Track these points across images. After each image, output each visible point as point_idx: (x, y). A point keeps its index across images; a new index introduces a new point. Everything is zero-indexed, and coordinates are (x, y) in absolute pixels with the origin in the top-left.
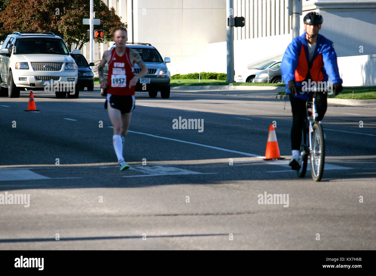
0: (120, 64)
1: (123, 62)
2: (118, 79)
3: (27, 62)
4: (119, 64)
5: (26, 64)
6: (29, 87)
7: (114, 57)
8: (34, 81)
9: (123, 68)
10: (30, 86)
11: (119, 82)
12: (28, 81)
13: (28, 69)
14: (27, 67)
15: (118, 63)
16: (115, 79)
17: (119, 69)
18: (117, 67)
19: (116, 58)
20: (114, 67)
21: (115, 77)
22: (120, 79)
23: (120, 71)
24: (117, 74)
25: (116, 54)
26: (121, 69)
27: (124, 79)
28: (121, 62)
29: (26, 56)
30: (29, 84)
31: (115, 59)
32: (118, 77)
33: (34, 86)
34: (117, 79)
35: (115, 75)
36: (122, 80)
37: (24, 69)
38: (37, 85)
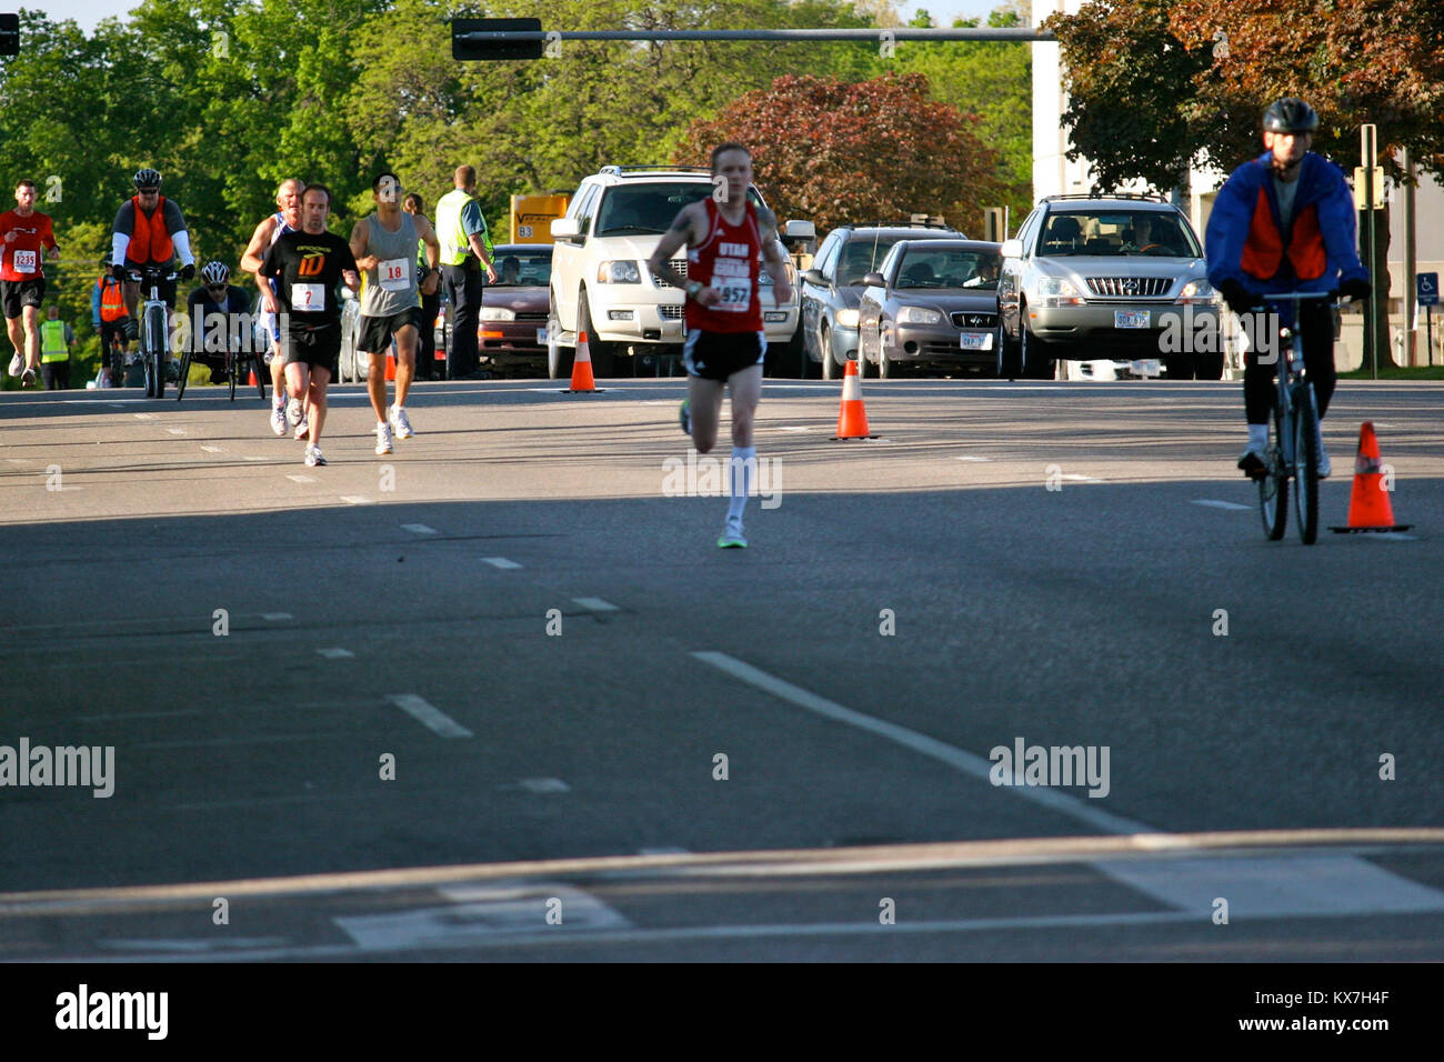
0: (737, 246)
1: (745, 243)
2: (732, 290)
3: (635, 262)
4: (733, 249)
5: (632, 265)
6: (642, 340)
7: (719, 227)
8: (656, 322)
9: (743, 259)
10: (645, 338)
11: (732, 297)
12: (637, 323)
13: (638, 281)
14: (635, 276)
15: (731, 245)
16: (723, 287)
17: (734, 261)
18: (727, 256)
19: (725, 231)
20: (719, 256)
21: (723, 283)
22: (736, 289)
23: (736, 266)
24: (728, 276)
25: (721, 219)
26: (739, 262)
27: (744, 290)
28: (741, 242)
29: (632, 241)
30: (639, 330)
31: (720, 232)
32: (731, 283)
33: (658, 339)
34: (727, 289)
35: (722, 277)
36: (741, 293)
37: (625, 281)
38: (666, 334)
